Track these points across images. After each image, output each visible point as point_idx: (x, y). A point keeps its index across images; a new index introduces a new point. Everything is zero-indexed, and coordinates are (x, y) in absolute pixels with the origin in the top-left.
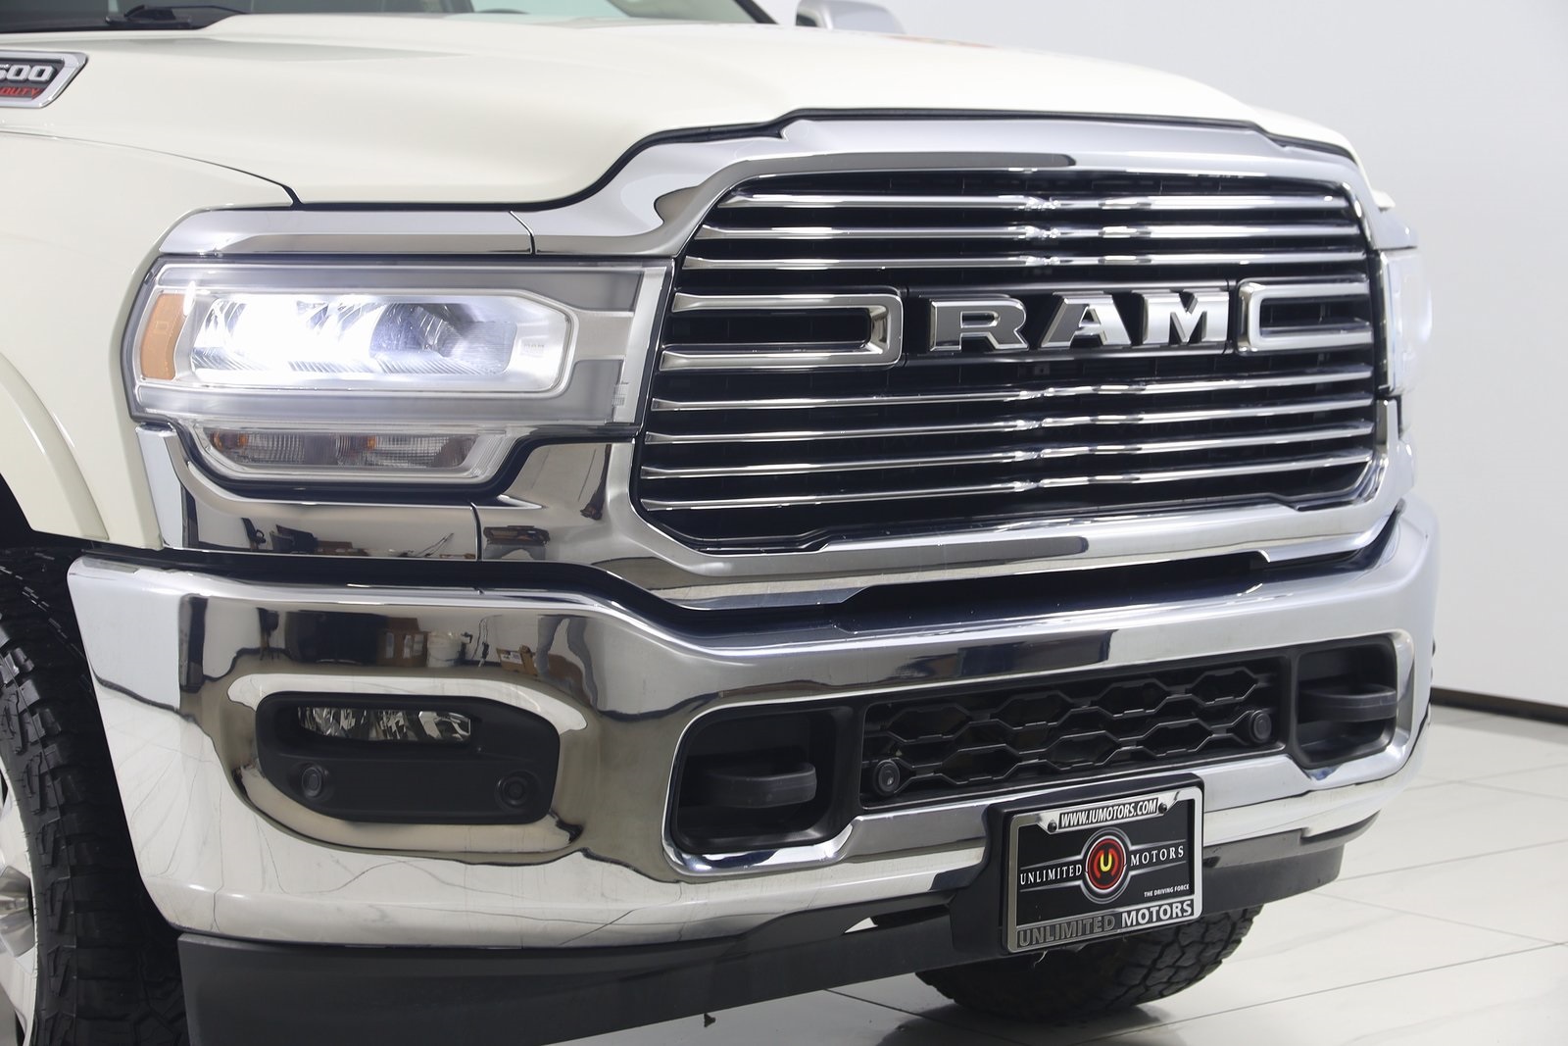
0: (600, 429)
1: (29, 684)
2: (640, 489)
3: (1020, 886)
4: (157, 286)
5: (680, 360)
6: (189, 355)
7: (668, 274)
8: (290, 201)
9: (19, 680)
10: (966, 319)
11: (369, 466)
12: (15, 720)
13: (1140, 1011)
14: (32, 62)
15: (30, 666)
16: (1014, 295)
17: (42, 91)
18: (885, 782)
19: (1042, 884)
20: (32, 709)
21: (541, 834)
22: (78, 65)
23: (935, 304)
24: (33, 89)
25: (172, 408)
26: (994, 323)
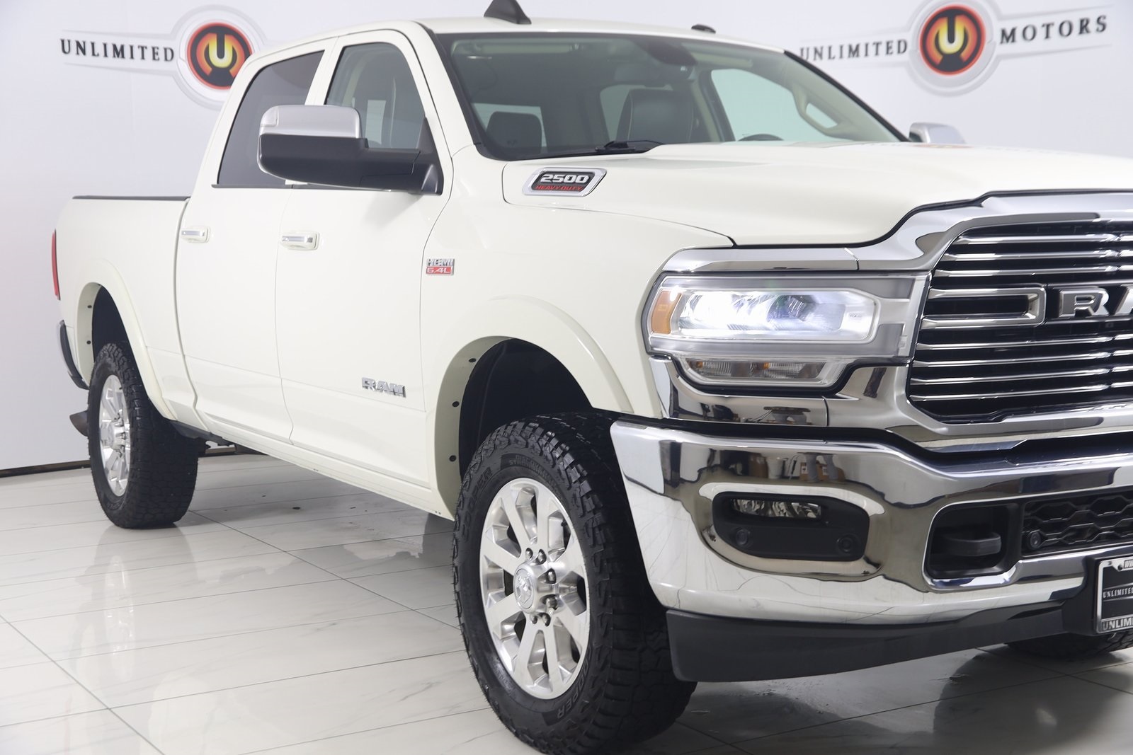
0: (889, 359)
1: (585, 483)
2: (911, 390)
3: (1103, 599)
4: (661, 287)
5: (930, 323)
6: (677, 322)
7: (927, 279)
8: (732, 244)
9: (580, 480)
10: (1078, 299)
11: (766, 377)
12: (579, 500)
13: (1111, 655)
14: (577, 174)
15: (585, 473)
16: (1101, 287)
17: (583, 188)
18: (1034, 542)
19: (1114, 597)
20: (587, 495)
21: (858, 566)
22: (602, 175)
23: (1063, 293)
24: (580, 187)
25: (669, 348)
26: (1092, 302)
